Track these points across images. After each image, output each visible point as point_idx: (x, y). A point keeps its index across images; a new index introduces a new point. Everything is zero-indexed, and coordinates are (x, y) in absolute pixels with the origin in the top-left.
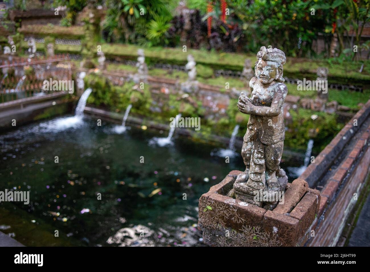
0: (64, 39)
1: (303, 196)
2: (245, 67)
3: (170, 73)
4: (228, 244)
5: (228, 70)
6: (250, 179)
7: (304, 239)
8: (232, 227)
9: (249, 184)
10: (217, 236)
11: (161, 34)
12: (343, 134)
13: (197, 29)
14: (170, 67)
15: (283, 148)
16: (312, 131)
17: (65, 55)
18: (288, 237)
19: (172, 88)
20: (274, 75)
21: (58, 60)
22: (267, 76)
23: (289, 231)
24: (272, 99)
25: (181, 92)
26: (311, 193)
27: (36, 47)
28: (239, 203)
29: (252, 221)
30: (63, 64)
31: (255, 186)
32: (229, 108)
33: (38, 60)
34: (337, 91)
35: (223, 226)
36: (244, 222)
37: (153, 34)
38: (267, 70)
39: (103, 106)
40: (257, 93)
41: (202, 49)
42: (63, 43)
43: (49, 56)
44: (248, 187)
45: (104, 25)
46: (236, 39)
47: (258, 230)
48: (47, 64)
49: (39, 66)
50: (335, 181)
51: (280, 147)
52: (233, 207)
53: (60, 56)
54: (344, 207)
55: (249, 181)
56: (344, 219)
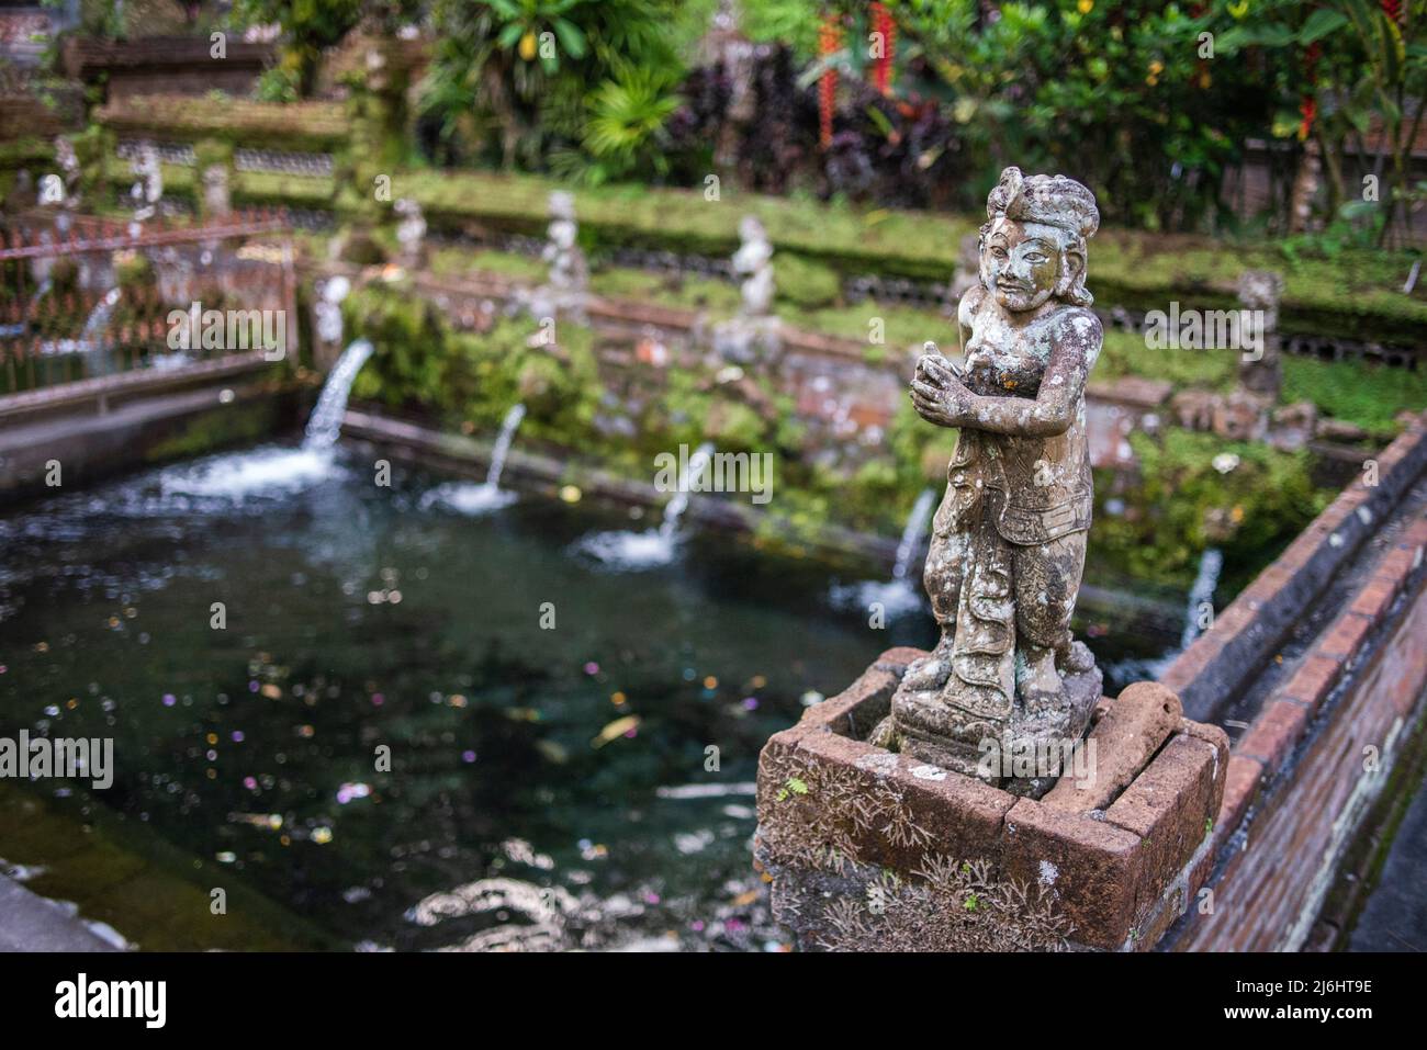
0: (270, 151)
1: (1160, 746)
2: (960, 266)
3: (675, 287)
4: (868, 928)
5: (898, 276)
6: (957, 676)
7: (1160, 914)
8: (885, 861)
9: (951, 697)
10: (827, 895)
11: (641, 135)
12: (1333, 524)
13: (780, 118)
14: (673, 263)
15: (1082, 561)
16: (1216, 515)
17: (272, 213)
18: (1095, 903)
19: (679, 342)
20: (1050, 278)
21: (246, 228)
22: (1024, 280)
23: (1101, 880)
24: (1041, 371)
25: (712, 361)
26: (1191, 736)
27: (163, 179)
28: (910, 770)
29: (961, 836)
30: (264, 244)
31: (973, 703)
32: (898, 423)
33: (167, 230)
34: (1316, 363)
35: (850, 858)
36: (928, 841)
37: (612, 135)
38: (1025, 257)
39: (411, 409)
40: (985, 346)
41: (798, 194)
42: (266, 167)
43: (211, 215)
44: (948, 709)
45: (424, 98)
46: (926, 160)
47: (982, 873)
48: (202, 244)
49: (171, 254)
50: (1292, 703)
51: (1072, 554)
52: (888, 784)
53: (251, 215)
54: (1333, 807)
55: (951, 683)
56: (1329, 856)
